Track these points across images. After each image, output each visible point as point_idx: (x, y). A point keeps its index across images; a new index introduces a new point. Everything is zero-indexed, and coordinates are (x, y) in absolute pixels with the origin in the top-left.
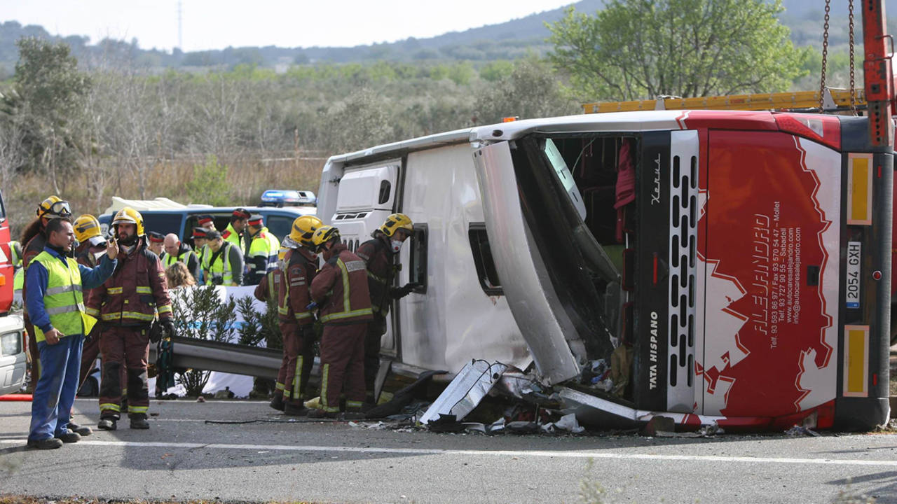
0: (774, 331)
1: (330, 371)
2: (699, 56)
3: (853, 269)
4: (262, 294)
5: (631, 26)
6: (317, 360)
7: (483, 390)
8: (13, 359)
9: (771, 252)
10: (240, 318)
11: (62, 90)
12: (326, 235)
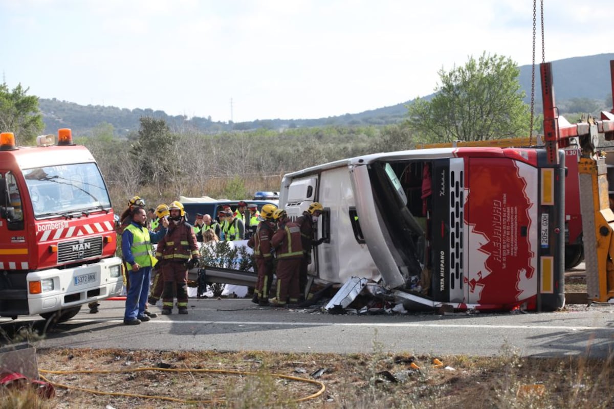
0: (504, 260)
1: (281, 283)
2: (483, 120)
3: (545, 228)
4: (251, 245)
5: (449, 106)
6: (275, 277)
7: (357, 292)
8: (116, 279)
9: (502, 220)
10: (240, 257)
11: (162, 143)
12: (280, 214)
